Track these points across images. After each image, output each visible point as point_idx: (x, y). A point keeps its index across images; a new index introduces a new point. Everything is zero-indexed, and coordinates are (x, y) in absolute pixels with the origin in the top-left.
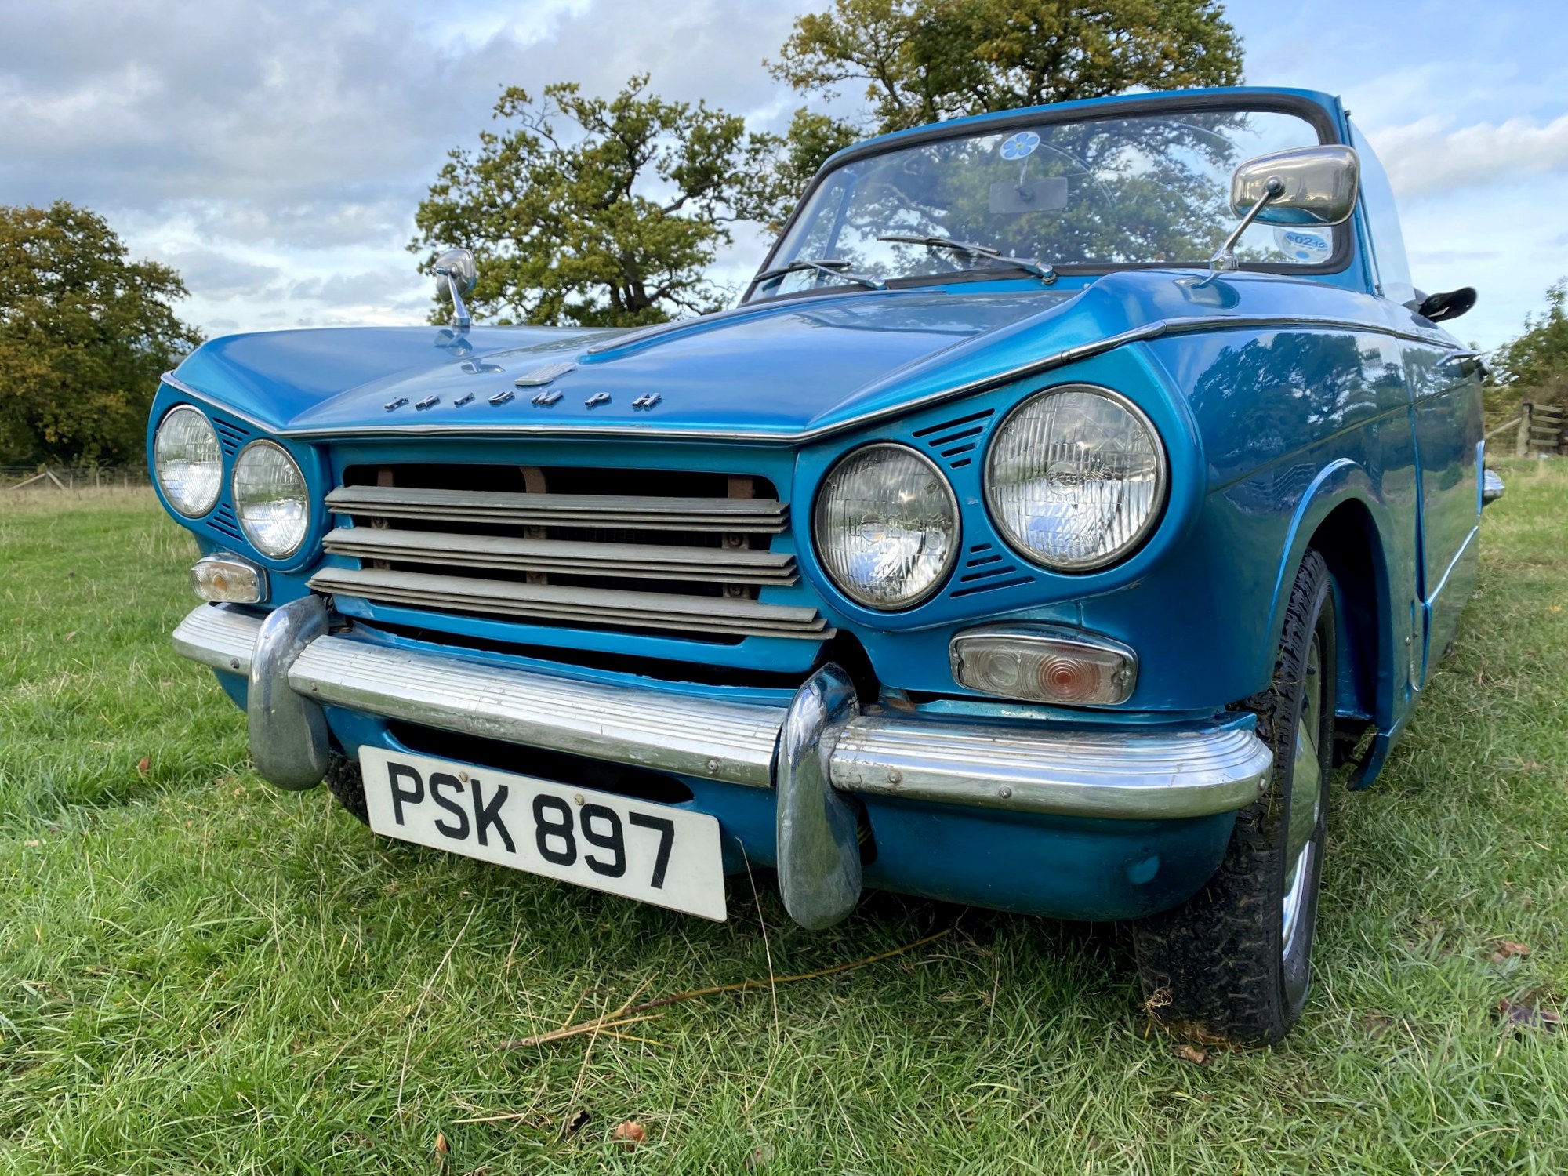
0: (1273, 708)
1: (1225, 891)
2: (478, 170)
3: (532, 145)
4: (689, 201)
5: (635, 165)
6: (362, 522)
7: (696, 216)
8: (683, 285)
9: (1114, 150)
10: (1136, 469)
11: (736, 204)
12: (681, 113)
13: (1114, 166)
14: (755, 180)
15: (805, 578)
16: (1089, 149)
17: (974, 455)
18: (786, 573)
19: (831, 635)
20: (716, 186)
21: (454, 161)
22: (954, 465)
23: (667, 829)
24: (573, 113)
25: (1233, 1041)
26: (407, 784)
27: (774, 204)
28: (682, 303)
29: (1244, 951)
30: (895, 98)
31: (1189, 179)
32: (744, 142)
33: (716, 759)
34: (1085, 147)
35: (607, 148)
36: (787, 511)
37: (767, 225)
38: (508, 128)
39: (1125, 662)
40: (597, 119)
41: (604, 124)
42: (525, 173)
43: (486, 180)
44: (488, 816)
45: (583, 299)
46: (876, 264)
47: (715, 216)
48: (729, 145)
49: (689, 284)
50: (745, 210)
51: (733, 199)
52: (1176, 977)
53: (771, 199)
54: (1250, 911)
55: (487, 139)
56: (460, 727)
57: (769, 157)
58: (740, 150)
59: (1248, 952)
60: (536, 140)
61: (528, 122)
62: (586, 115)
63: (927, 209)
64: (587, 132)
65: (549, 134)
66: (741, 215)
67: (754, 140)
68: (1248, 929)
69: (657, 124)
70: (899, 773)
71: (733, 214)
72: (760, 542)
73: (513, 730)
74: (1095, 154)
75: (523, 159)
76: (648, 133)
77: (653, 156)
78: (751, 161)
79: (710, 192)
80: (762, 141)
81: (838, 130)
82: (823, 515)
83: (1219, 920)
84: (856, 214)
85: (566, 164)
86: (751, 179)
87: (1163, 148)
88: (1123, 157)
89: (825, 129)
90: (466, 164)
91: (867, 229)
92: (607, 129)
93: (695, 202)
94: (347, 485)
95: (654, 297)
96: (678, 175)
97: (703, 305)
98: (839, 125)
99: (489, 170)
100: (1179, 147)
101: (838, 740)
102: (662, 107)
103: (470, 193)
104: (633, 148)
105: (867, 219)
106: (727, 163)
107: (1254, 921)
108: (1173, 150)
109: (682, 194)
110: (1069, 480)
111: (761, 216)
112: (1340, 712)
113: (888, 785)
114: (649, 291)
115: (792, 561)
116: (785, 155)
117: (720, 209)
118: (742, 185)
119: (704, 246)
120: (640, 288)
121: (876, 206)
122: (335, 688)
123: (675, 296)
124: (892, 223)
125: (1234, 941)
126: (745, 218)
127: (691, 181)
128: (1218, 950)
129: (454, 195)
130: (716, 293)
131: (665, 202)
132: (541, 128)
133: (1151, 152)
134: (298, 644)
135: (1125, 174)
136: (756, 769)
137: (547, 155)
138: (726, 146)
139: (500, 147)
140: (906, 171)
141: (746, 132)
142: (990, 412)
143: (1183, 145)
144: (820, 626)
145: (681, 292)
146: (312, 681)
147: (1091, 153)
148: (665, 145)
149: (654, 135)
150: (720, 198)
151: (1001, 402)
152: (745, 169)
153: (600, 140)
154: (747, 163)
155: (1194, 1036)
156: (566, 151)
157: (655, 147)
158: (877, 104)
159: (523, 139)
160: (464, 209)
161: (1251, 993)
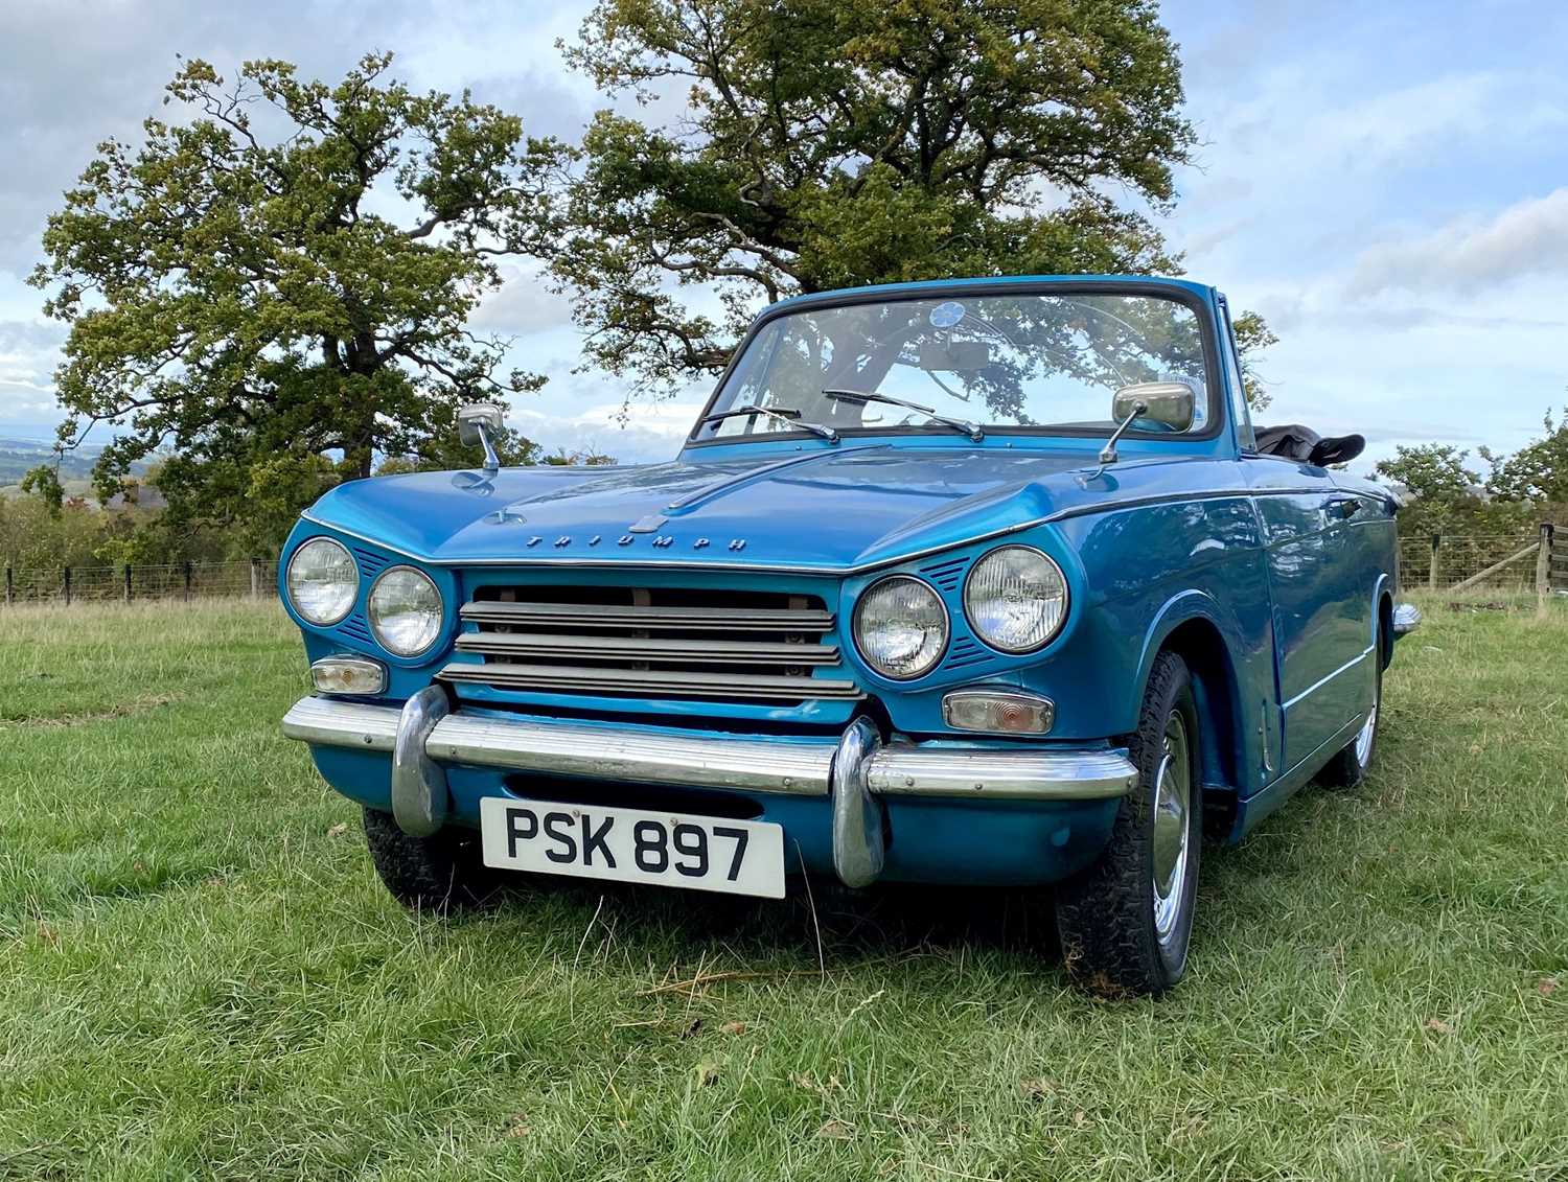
0: (1142, 749)
1: (1114, 868)
2: (139, 173)
3: (220, 141)
4: (441, 224)
5: (365, 175)
6: (486, 628)
7: (450, 244)
8: (432, 339)
9: (1018, 178)
10: (1052, 593)
11: (506, 231)
12: (439, 105)
13: (1018, 200)
14: (535, 201)
15: (846, 661)
16: (985, 176)
17: (958, 584)
18: (834, 657)
19: (864, 697)
20: (478, 205)
21: (105, 158)
22: (946, 589)
23: (742, 836)
24: (281, 99)
25: (1126, 986)
26: (522, 824)
27: (562, 235)
28: (427, 363)
29: (1128, 910)
30: (732, 105)
31: (1118, 219)
32: (520, 149)
33: (791, 778)
34: (980, 175)
35: (329, 149)
36: (835, 618)
37: (550, 264)
38: (186, 115)
39: (1047, 708)
40: (314, 110)
41: (325, 116)
42: (206, 178)
43: (149, 186)
44: (594, 841)
45: (284, 353)
46: (698, 320)
47: (476, 245)
48: (500, 154)
49: (438, 337)
50: (519, 240)
51: (503, 226)
52: (1085, 934)
53: (557, 227)
54: (1131, 881)
55: (154, 129)
56: (588, 770)
57: (554, 170)
58: (514, 161)
59: (1131, 912)
60: (226, 134)
61: (214, 108)
62: (301, 103)
63: (769, 249)
64: (299, 126)
65: (243, 125)
66: (513, 247)
67: (534, 147)
68: (1129, 894)
69: (399, 121)
70: (913, 780)
71: (502, 245)
72: (813, 638)
73: (634, 770)
74: (993, 182)
75: (205, 159)
76: (386, 132)
77: (391, 162)
78: (529, 176)
79: (470, 215)
80: (544, 150)
81: (654, 145)
82: (860, 621)
83: (1111, 889)
84: (671, 251)
85: (266, 169)
86: (529, 199)
87: (1081, 177)
88: (1031, 188)
89: (632, 139)
90: (121, 162)
91: (689, 271)
92: (327, 123)
93: (448, 226)
94: (475, 600)
95: (388, 354)
96: (426, 190)
97: (457, 366)
98: (655, 138)
99: (152, 172)
100: (1102, 177)
101: (872, 762)
102: (410, 99)
103: (125, 203)
104: (363, 151)
105: (687, 258)
106: (498, 177)
107: (1133, 888)
108: (1095, 180)
109: (430, 216)
110: (1013, 600)
111: (541, 250)
112: (1210, 785)
113: (906, 787)
114: (381, 346)
115: (837, 650)
116: (579, 170)
117: (484, 238)
118: (516, 207)
119: (462, 287)
120: (367, 339)
121: (701, 242)
122: (474, 750)
123: (418, 353)
124: (721, 265)
125: (1121, 904)
126: (519, 252)
127: (446, 198)
128: (1111, 911)
129: (102, 204)
130: (476, 351)
131: (407, 226)
132: (232, 116)
133: (1067, 183)
134: (431, 721)
135: (1034, 213)
136: (818, 782)
137: (240, 155)
138: (495, 153)
139: (172, 141)
140: (743, 200)
141: (523, 138)
142: (967, 559)
143: (1107, 174)
144: (856, 691)
145: (426, 348)
146: (451, 746)
147: (989, 181)
148: (412, 146)
149: (394, 135)
150: (483, 223)
151: (974, 553)
152: (520, 185)
153: (319, 138)
154: (524, 178)
155: (1100, 987)
156: (268, 151)
157: (395, 151)
158: (704, 111)
159: (207, 132)
160: (115, 225)
161: (1134, 942)
